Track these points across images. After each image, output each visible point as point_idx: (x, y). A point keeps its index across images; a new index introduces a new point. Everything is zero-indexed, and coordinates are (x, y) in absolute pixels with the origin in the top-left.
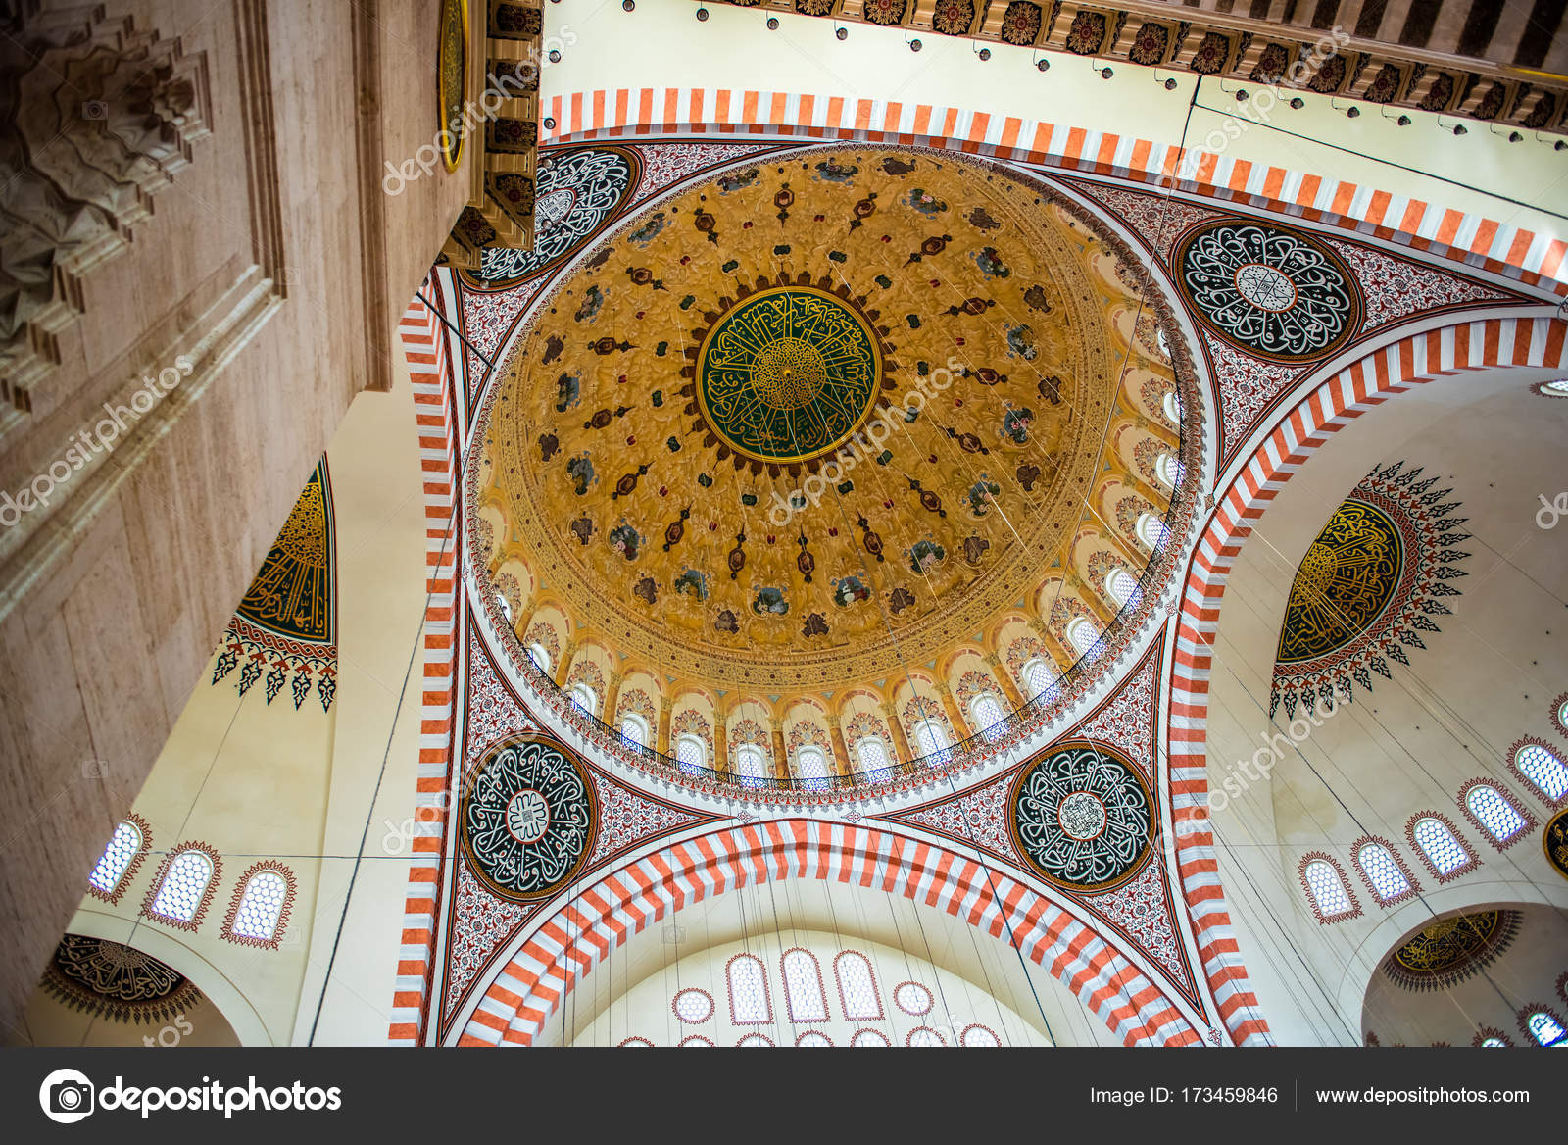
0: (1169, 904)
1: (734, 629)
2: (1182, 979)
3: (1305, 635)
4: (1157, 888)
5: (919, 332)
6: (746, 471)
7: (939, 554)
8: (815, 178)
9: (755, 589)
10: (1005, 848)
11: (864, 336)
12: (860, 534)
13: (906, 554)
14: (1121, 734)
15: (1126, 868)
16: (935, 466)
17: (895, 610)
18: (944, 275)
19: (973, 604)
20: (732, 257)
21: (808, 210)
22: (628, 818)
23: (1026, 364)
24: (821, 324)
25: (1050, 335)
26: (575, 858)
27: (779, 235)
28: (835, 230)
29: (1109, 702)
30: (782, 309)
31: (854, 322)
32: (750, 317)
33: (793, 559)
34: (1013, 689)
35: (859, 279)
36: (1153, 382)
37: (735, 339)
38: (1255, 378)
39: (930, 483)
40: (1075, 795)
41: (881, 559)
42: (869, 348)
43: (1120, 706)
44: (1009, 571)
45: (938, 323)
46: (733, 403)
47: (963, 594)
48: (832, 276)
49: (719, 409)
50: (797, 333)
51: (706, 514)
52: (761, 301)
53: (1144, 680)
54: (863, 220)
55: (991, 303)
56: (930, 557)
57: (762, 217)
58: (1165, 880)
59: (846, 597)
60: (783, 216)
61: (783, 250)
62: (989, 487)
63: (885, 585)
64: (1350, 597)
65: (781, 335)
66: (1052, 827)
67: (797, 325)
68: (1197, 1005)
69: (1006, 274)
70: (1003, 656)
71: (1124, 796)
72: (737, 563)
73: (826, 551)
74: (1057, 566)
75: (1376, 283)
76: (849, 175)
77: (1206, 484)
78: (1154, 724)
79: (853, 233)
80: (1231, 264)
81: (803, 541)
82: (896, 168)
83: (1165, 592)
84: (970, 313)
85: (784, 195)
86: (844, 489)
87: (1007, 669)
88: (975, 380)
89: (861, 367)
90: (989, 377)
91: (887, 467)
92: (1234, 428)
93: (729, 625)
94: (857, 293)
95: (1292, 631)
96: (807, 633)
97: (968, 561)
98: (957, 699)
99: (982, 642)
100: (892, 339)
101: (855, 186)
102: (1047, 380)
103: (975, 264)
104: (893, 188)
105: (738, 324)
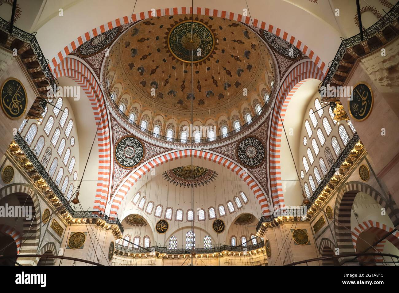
0: (124, 178)
1: (126, 47)
2: (114, 190)
3: (178, 170)
4: (125, 174)
5: (206, 70)
6: (165, 36)
7: (156, 88)
8: (245, 49)
9: (136, 47)
10: (115, 141)
12: (155, 68)
13: (154, 80)
14: (149, 151)
15: (125, 166)
16: (175, 80)
17: (141, 83)
18: (222, 75)
20: (223, 29)
21: (236, 46)
22: (97, 60)
23: (205, 96)
25: (214, 100)
26: (87, 54)
27: (229, 38)
28: (231, 51)
29: (154, 145)
30: (208, 39)
32: (206, 32)
33: (145, 54)
34: (139, 120)
35: (218, 56)
37: (200, 29)
38: (231, 152)
39: (171, 80)
40: (132, 148)
41: (151, 75)
43: (154, 148)
44: (159, 106)
45: (210, 74)
46: (183, 29)
48: (218, 50)
49: (181, 26)
50: (202, 42)
51: (153, 29)
52: (211, 34)
53: (162, 150)
54: (234, 58)
55: (217, 86)
56: (155, 86)
57: (234, 37)
58: (128, 174)
59: (140, 70)
60: (235, 41)
61: (225, 39)
62: (175, 94)
63: (145, 78)
64: (187, 174)
65: (201, 39)
66: (124, 148)
68: (112, 196)
69: (225, 89)
70: (144, 114)
71: (137, 157)
72: (141, 41)
73: (149, 61)
74: (166, 116)
75: (259, 170)
76: (247, 57)
77: (205, 147)
78: (154, 156)
79: (230, 55)
80: (254, 146)
81: (150, 54)
82: (250, 67)
83: (180, 146)
84: (213, 81)
85: (241, 42)
86: (164, 60)
87: (142, 116)
88: (198, 84)
89: (195, 58)
90: (199, 88)
91: (171, 69)
92: (220, 150)
93: (127, 45)
94: (214, 56)
95: (179, 168)
96: (129, 65)
97: (158, 95)
98: (131, 109)
99: (143, 107)
100: (203, 64)
101: (243, 58)
102: (203, 101)
103: (226, 82)
104: (243, 66)
105: (204, 29)
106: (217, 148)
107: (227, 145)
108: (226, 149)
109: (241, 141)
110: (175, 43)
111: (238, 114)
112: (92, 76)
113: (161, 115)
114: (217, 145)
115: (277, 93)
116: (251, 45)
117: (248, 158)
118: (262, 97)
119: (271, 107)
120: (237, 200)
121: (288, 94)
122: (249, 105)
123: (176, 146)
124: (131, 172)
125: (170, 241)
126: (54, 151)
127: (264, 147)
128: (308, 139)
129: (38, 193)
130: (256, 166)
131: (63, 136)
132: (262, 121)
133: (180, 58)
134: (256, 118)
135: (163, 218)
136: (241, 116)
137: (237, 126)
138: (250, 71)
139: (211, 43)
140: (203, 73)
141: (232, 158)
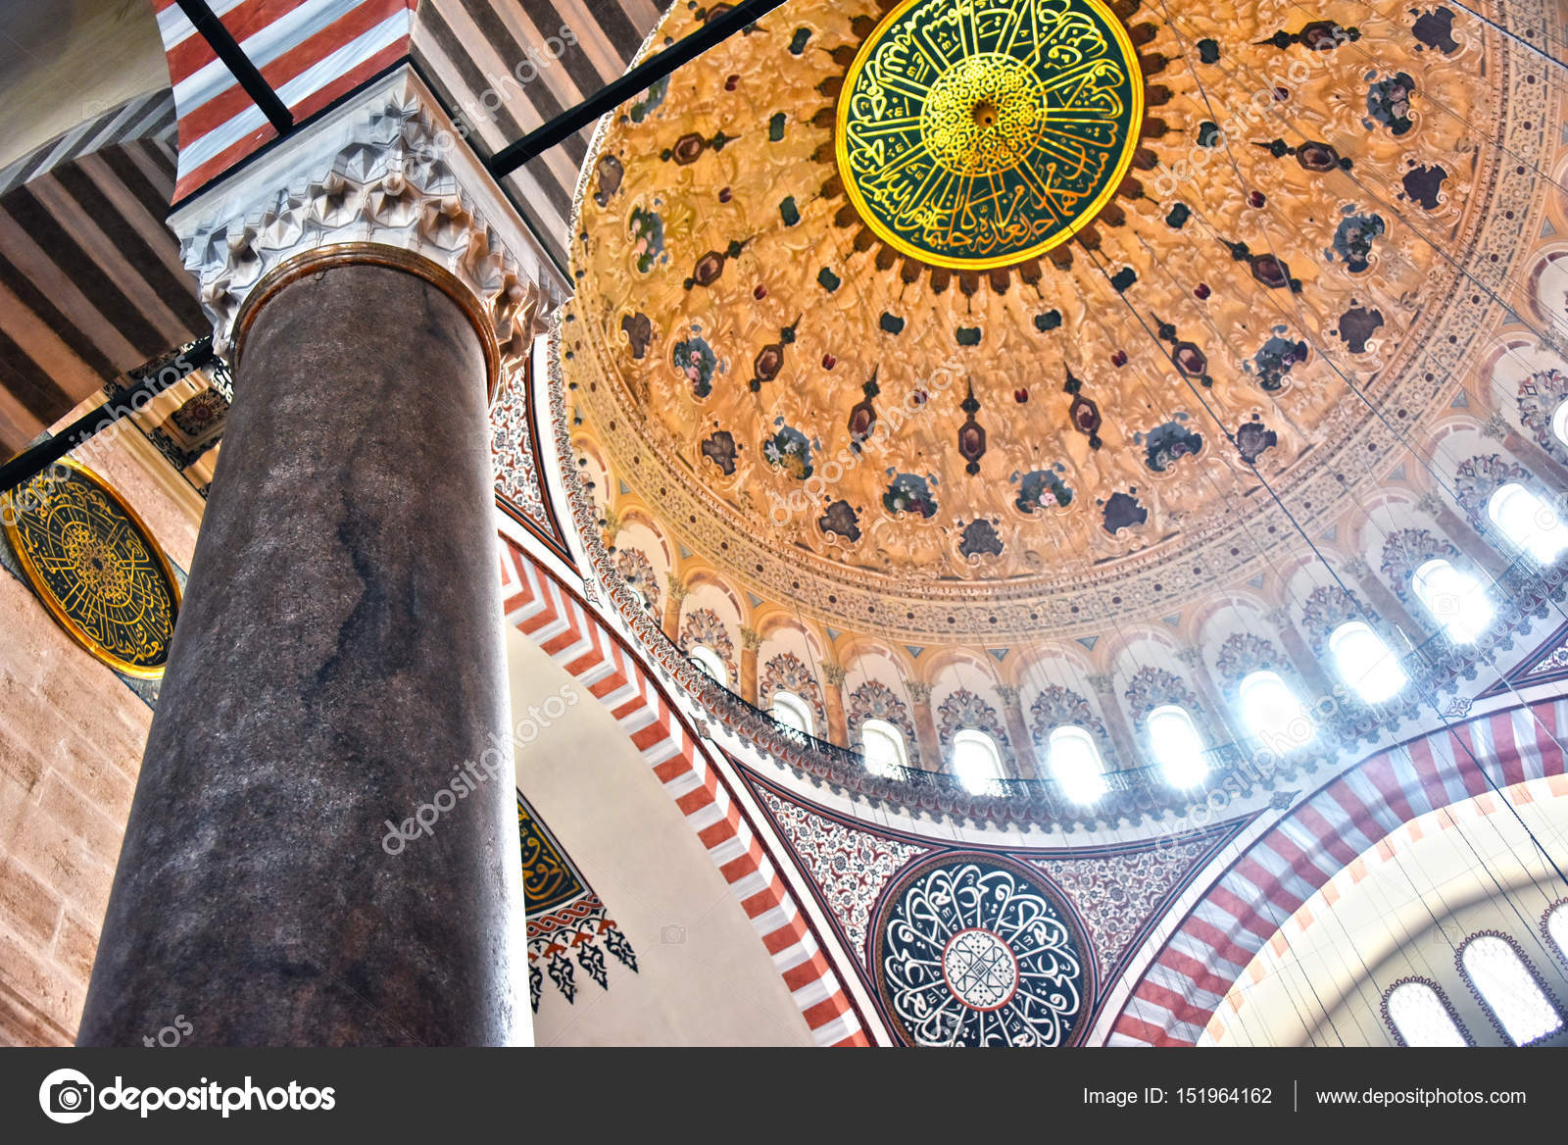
5: (874, 317)
8: (1184, 417)
11: (926, 247)
16: (717, 192)
18: (925, 419)
20: (1185, 231)
21: (1144, 360)
24: (991, 214)
27: (1153, 295)
28: (1087, 356)
30: (1058, 197)
31: (953, 253)
32: (1095, 159)
35: (998, 314)
37: (1096, 116)
38: (853, 888)
39: (705, 166)
42: (906, 236)
45: (871, 354)
48: (1031, 289)
50: (1011, 179)
52: (1098, 190)
54: (1069, 399)
57: (1193, 315)
60: (1166, 332)
61: (1124, 281)
62: (650, 259)
65: (1033, 158)
67: (1020, 189)
69: (888, 500)
76: (1152, 452)
79: (1063, 370)
80: (1018, 944)
82: (1122, 512)
84: (857, 409)
85: (1195, 366)
86: (800, 39)
88: (775, 340)
89: (896, 204)
90: (768, 367)
91: (767, 119)
92: (790, 819)
94: (984, 294)
97: (605, 157)
100: (892, 275)
101: (1128, 441)
102: (733, 455)
103: (919, 472)
104: (1091, 477)
105: (1108, 140)
106: (786, 795)
107: (851, 824)
108: (832, 845)
109: (947, 856)
111: (906, 697)
114: (785, 777)
116: (1244, 422)
122: (1007, 692)
127: (1090, 987)
136: (927, 720)
138: (1111, 527)
139: (1039, 227)
140: (847, 312)
141: (839, 933)
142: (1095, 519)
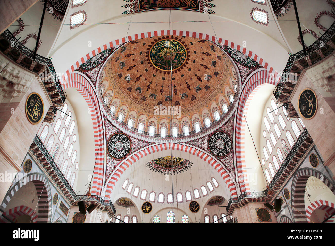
0: (115, 167)
1: (116, 61)
2: (107, 177)
3: (159, 160)
4: (116, 164)
5: (181, 77)
6: (147, 51)
7: (140, 92)
8: (212, 60)
9: (124, 61)
10: (108, 137)
11: (178, 67)
12: (139, 76)
13: (138, 86)
14: (135, 144)
15: (116, 158)
16: (155, 86)
17: (128, 89)
18: (194, 81)
19: (135, 103)
20: (194, 44)
21: (205, 57)
22: (94, 73)
23: (180, 98)
24: (179, 59)
25: (188, 101)
26: (87, 69)
27: (199, 51)
28: (200, 62)
29: (139, 140)
30: (182, 52)
31: (180, 65)
32: (180, 47)
33: (131, 65)
34: (127, 119)
35: (190, 65)
36: (188, 123)
37: (175, 45)
39: (152, 86)
40: (121, 143)
41: (135, 82)
42: (175, 68)
43: (139, 142)
44: (143, 107)
45: (184, 80)
46: (161, 46)
47: (135, 100)
48: (190, 61)
49: (160, 43)
50: (177, 55)
51: (138, 46)
52: (184, 48)
53: (145, 144)
54: (203, 66)
55: (190, 89)
56: (139, 91)
57: (203, 50)
58: (118, 164)
59: (127, 79)
60: (203, 53)
61: (195, 52)
62: (155, 97)
63: (131, 85)
64: (166, 163)
65: (176, 52)
66: (115, 142)
67: (179, 55)
68: (105, 182)
69: (197, 92)
70: (130, 114)
71: (126, 150)
72: (128, 56)
73: (134, 71)
74: (148, 115)
75: (228, 159)
76: (213, 65)
77: (182, 141)
78: (139, 149)
79: (200, 65)
80: (223, 139)
81: (135, 66)
82: (216, 74)
83: (161, 140)
84: (187, 86)
85: (208, 54)
86: (146, 70)
87: (129, 116)
88: (174, 88)
90: (175, 91)
91: (152, 77)
92: (194, 143)
93: (117, 60)
94: (187, 65)
95: (159, 159)
96: (119, 75)
97: (141, 99)
98: (120, 110)
99: (130, 108)
100: (178, 72)
101: (211, 66)
102: (179, 102)
103: (197, 86)
104: (211, 72)
105: (178, 45)
106: (192, 141)
107: (200, 139)
108: (199, 142)
109: (211, 135)
110: (155, 56)
111: (208, 113)
112: (90, 85)
113: (145, 115)
114: (192, 139)
115: (240, 95)
116: (217, 56)
117: (217, 149)
118: (228, 98)
119: (236, 106)
120: (209, 185)
121: (249, 96)
122: (217, 104)
123: (157, 140)
124: (120, 162)
125: (154, 219)
126: (61, 146)
127: (231, 140)
128: (267, 132)
129: (50, 181)
130: (225, 156)
131: (67, 134)
132: (228, 118)
133: (159, 67)
134: (223, 116)
135: (147, 201)
136: (211, 114)
137: (208, 123)
138: (217, 77)
139: (184, 55)
140: (178, 79)
141: (204, 150)
142: (215, 77)
